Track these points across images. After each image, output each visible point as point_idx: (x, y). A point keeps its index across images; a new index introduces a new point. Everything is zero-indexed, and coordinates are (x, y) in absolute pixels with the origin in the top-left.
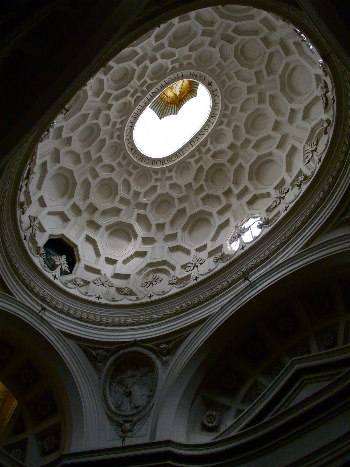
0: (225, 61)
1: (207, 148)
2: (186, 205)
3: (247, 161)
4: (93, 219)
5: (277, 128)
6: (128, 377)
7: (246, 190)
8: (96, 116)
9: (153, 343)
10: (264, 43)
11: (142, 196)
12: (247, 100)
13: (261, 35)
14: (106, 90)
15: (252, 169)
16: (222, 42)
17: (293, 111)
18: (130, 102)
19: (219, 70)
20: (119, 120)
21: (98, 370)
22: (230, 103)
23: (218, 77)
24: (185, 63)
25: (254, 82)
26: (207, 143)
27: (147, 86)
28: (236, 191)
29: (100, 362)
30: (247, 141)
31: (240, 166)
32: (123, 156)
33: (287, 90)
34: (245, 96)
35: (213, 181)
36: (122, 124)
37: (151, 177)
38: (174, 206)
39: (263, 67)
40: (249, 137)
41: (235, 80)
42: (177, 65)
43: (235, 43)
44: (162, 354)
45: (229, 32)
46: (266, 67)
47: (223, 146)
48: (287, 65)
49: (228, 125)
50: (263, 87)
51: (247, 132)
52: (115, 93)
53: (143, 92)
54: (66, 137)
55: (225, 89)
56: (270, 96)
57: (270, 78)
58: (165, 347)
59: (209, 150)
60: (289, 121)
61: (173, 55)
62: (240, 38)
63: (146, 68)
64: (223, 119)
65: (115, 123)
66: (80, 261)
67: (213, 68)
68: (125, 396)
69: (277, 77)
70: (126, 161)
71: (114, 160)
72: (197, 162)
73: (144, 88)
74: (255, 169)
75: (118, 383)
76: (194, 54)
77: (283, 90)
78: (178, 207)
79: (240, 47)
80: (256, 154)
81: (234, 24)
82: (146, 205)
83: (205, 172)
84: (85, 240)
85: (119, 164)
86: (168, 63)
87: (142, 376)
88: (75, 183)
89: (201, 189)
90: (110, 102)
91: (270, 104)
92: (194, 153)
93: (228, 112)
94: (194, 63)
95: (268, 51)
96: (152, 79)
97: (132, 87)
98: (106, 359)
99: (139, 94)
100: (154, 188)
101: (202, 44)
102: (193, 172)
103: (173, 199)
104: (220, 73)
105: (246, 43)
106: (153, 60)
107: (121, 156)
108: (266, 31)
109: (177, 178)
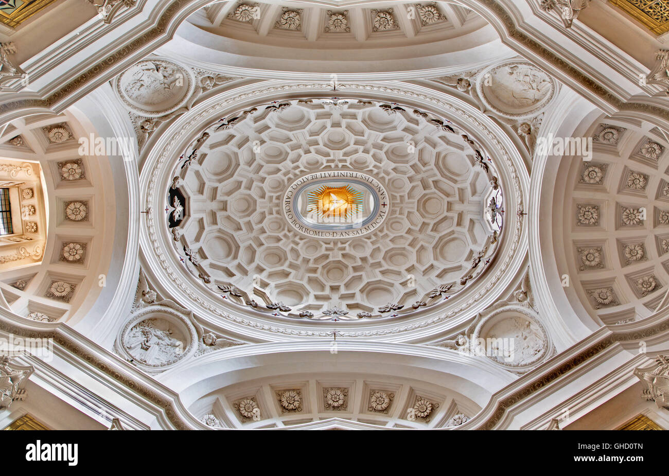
0: (409, 198)
1: (344, 245)
2: (293, 272)
3: (368, 277)
4: (217, 213)
5: (410, 271)
6: (155, 335)
7: (352, 296)
8: (293, 148)
9: (205, 327)
10: (448, 206)
11: (265, 235)
12: (402, 237)
13: (450, 199)
14: (319, 138)
15: (369, 285)
16: (420, 183)
17: (432, 266)
18: (322, 164)
19: (399, 201)
20: (302, 168)
21: (136, 305)
22: (388, 229)
23: (394, 205)
24: (382, 175)
25: (417, 228)
26: (346, 243)
27: (343, 166)
28: (343, 291)
29: (143, 300)
30: (379, 264)
31: (360, 278)
32: (278, 196)
33: (438, 250)
34: (403, 233)
35: (328, 272)
36: (301, 173)
37: (283, 230)
38: (282, 265)
39: (432, 223)
40: (383, 262)
41: (405, 217)
42: (375, 171)
43: (427, 191)
44: (204, 341)
45: (430, 180)
46: (435, 224)
47: (358, 254)
48: (453, 232)
49: (373, 243)
50: (420, 236)
51: (384, 258)
52: (321, 146)
53: (337, 166)
54: (262, 137)
55: (391, 217)
56: (422, 246)
57: (432, 233)
58: (213, 337)
59: (344, 249)
60: (423, 272)
61: (380, 161)
62: (434, 190)
63: (356, 151)
64: (373, 236)
65: (298, 167)
66: (182, 227)
67: (396, 196)
68: (140, 346)
69: (438, 236)
70: (277, 201)
71: (270, 192)
72: (327, 249)
73: (340, 165)
74: (370, 287)
75: (143, 332)
76: (393, 174)
77: (435, 248)
78: (285, 267)
79: (427, 197)
80: (380, 277)
81: (439, 177)
82: (262, 244)
83: (328, 261)
84: (198, 220)
85: (271, 197)
86: (371, 163)
87: (168, 345)
88: (232, 175)
89: (315, 271)
90: (312, 149)
91: (417, 251)
92: (331, 242)
93: (381, 234)
94: (387, 181)
95: (445, 214)
96: (351, 164)
97: (334, 154)
98: (151, 303)
99: (333, 165)
100: (279, 240)
101: (404, 173)
102: (318, 254)
103: (286, 259)
104: (397, 203)
105: (434, 198)
106: (366, 151)
107: (278, 194)
108: (457, 198)
109: (301, 248)
